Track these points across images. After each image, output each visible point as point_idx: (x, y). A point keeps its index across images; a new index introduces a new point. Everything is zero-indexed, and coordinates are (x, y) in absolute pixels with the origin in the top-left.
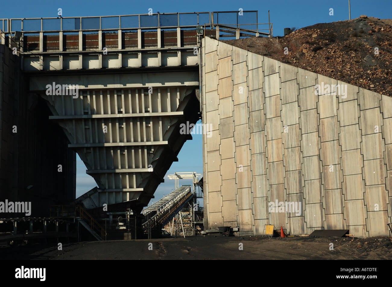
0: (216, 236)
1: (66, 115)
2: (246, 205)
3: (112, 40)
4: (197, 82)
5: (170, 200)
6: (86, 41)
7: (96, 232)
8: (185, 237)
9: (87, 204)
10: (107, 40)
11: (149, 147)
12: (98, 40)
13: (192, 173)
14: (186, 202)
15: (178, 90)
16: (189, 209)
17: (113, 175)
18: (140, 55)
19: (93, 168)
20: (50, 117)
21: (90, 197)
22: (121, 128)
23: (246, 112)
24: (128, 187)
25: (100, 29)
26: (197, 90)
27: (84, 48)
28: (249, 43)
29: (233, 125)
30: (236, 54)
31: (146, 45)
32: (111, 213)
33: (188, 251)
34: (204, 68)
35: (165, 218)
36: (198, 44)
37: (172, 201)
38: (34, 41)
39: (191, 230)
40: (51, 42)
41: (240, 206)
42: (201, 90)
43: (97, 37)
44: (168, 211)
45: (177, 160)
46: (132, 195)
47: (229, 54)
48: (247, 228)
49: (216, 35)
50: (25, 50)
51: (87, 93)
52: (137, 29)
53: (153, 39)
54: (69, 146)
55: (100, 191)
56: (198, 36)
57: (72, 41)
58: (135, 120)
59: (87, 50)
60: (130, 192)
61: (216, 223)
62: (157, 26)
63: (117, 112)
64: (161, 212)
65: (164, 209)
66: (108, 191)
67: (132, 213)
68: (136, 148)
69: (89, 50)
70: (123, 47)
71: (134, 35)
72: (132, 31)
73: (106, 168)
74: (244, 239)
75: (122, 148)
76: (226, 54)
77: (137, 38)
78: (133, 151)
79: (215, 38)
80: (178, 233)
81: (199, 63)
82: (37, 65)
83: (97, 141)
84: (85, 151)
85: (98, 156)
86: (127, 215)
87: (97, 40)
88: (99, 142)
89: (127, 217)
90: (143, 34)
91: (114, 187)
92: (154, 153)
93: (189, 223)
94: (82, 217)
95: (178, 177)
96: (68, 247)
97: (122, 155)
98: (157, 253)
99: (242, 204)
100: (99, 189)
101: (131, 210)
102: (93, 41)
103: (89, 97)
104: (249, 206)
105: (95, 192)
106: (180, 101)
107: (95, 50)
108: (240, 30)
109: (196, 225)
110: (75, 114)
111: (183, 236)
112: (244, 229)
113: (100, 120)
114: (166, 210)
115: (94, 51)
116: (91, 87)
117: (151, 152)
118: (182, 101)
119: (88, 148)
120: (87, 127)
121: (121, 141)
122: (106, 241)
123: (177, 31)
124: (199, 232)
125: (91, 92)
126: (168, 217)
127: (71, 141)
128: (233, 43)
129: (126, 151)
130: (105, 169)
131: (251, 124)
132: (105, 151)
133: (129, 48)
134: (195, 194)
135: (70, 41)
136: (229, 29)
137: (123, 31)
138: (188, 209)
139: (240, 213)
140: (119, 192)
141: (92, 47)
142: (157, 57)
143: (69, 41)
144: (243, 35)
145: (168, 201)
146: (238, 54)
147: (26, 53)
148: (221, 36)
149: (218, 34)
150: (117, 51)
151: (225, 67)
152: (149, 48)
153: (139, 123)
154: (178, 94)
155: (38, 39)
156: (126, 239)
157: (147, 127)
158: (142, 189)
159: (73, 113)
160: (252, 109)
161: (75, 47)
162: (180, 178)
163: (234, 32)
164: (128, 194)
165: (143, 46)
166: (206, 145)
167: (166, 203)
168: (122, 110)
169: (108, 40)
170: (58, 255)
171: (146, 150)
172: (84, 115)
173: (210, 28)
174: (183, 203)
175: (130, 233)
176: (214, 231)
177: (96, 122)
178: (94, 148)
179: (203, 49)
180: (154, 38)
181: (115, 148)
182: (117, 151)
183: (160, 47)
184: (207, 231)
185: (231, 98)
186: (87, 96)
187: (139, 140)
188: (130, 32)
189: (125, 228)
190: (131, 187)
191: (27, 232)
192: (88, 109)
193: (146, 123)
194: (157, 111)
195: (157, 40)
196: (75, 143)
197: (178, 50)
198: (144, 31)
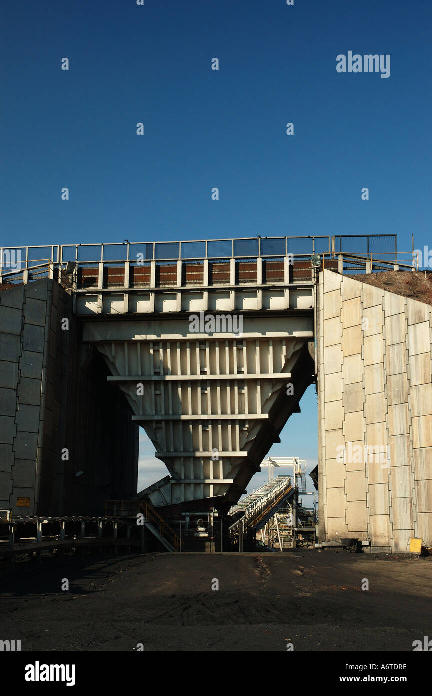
0: (338, 552)
1: (130, 375)
2: (381, 509)
3: (195, 273)
4: (311, 332)
5: (263, 497)
6: (160, 275)
7: (167, 539)
8: (282, 550)
9: (154, 499)
10: (188, 273)
11: (242, 422)
12: (177, 273)
13: (293, 459)
14: (284, 500)
15: (284, 343)
16: (288, 510)
17: (192, 460)
18: (233, 294)
19: (165, 450)
20: (109, 378)
21: (159, 490)
22: (204, 394)
23: (382, 376)
24: (212, 477)
25: (180, 259)
26: (310, 344)
27: (157, 285)
28: (385, 278)
29: (363, 393)
30: (367, 295)
31: (242, 280)
32: (189, 514)
33: (301, 572)
34: (321, 313)
35: (256, 521)
36: (313, 279)
37: (266, 498)
38: (92, 275)
39: (291, 540)
40: (114, 276)
41: (372, 510)
42: (316, 344)
43: (175, 269)
44: (260, 512)
45: (279, 441)
46: (218, 488)
47: (359, 294)
48: (382, 541)
49: (338, 267)
50: (79, 287)
51: (159, 346)
52: (230, 259)
53: (251, 272)
54: (133, 418)
55: (173, 482)
56: (314, 269)
57: (141, 275)
58: (223, 383)
59: (162, 287)
60: (215, 485)
61: (337, 533)
62: (258, 254)
63: (199, 371)
64: (251, 513)
65: (255, 508)
66: (184, 482)
67: (217, 515)
68: (225, 422)
69: (163, 287)
70: (210, 283)
71: (226, 267)
72: (222, 261)
73: (182, 449)
74: (378, 557)
75: (205, 423)
76: (354, 295)
77: (230, 271)
78: (220, 426)
79: (337, 272)
80: (272, 543)
81: (315, 306)
82: (94, 307)
83: (171, 412)
84: (154, 425)
85: (172, 433)
86: (210, 517)
87: (175, 274)
88: (174, 414)
89: (210, 520)
90: (237, 265)
91: (193, 477)
92: (250, 430)
93: (287, 530)
94: (148, 517)
95: (273, 463)
96: (132, 561)
97: (205, 432)
98: (258, 574)
99: (375, 506)
100: (172, 478)
101: (216, 510)
102: (170, 274)
103: (161, 350)
104: (385, 510)
105: (166, 484)
106: (287, 358)
107: (171, 286)
108: (373, 260)
109: (298, 532)
110: (143, 374)
111: (280, 549)
112: (378, 542)
113: (175, 383)
114: (257, 511)
115: (171, 288)
116: (164, 337)
117: (244, 429)
118: (289, 358)
119: (158, 422)
120: (158, 392)
121: (204, 412)
122: (181, 553)
123: (284, 261)
124: (301, 544)
125: (165, 343)
126: (261, 520)
127: (136, 412)
128: (364, 279)
129: (210, 426)
130: (190, 452)
131: (389, 393)
132: (181, 427)
133: (218, 285)
134: (297, 488)
135: (139, 275)
136: (357, 259)
137: (211, 262)
138: (286, 510)
139: (372, 520)
140: (200, 484)
141: (168, 282)
142: (256, 296)
143: (137, 275)
144: (376, 268)
145: (259, 498)
146: (371, 295)
147: (80, 291)
148: (345, 269)
149: (341, 266)
150: (202, 288)
151: (352, 312)
152: (246, 284)
153: (228, 388)
154: (284, 348)
155: (96, 272)
156: (208, 551)
157: (240, 394)
158: (231, 481)
159: (140, 373)
160: (390, 371)
161: (146, 283)
162: (276, 465)
163: (364, 264)
164: (212, 487)
165: (237, 282)
166: (323, 421)
167: (258, 501)
168: (206, 369)
169: (190, 273)
170: (121, 571)
171: (238, 426)
172: (155, 375)
173: (330, 258)
174: (281, 501)
175: (214, 543)
176: (335, 544)
177: (170, 385)
178: (167, 422)
179: (321, 287)
180: (253, 272)
181: (196, 422)
182: (199, 427)
183: (261, 283)
184: (324, 544)
185: (360, 355)
186: (159, 350)
187: (229, 411)
188: (220, 263)
189: (207, 535)
190: (216, 477)
191: (75, 537)
192: (160, 368)
193: (239, 389)
194: (254, 372)
195: (256, 273)
196: (141, 414)
197: (285, 287)
198: (239, 261)
